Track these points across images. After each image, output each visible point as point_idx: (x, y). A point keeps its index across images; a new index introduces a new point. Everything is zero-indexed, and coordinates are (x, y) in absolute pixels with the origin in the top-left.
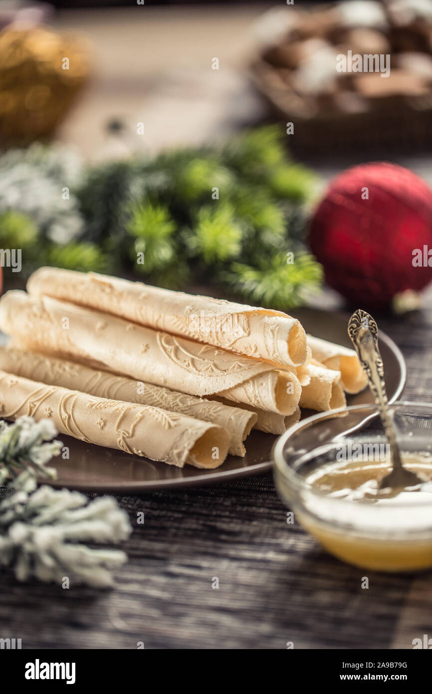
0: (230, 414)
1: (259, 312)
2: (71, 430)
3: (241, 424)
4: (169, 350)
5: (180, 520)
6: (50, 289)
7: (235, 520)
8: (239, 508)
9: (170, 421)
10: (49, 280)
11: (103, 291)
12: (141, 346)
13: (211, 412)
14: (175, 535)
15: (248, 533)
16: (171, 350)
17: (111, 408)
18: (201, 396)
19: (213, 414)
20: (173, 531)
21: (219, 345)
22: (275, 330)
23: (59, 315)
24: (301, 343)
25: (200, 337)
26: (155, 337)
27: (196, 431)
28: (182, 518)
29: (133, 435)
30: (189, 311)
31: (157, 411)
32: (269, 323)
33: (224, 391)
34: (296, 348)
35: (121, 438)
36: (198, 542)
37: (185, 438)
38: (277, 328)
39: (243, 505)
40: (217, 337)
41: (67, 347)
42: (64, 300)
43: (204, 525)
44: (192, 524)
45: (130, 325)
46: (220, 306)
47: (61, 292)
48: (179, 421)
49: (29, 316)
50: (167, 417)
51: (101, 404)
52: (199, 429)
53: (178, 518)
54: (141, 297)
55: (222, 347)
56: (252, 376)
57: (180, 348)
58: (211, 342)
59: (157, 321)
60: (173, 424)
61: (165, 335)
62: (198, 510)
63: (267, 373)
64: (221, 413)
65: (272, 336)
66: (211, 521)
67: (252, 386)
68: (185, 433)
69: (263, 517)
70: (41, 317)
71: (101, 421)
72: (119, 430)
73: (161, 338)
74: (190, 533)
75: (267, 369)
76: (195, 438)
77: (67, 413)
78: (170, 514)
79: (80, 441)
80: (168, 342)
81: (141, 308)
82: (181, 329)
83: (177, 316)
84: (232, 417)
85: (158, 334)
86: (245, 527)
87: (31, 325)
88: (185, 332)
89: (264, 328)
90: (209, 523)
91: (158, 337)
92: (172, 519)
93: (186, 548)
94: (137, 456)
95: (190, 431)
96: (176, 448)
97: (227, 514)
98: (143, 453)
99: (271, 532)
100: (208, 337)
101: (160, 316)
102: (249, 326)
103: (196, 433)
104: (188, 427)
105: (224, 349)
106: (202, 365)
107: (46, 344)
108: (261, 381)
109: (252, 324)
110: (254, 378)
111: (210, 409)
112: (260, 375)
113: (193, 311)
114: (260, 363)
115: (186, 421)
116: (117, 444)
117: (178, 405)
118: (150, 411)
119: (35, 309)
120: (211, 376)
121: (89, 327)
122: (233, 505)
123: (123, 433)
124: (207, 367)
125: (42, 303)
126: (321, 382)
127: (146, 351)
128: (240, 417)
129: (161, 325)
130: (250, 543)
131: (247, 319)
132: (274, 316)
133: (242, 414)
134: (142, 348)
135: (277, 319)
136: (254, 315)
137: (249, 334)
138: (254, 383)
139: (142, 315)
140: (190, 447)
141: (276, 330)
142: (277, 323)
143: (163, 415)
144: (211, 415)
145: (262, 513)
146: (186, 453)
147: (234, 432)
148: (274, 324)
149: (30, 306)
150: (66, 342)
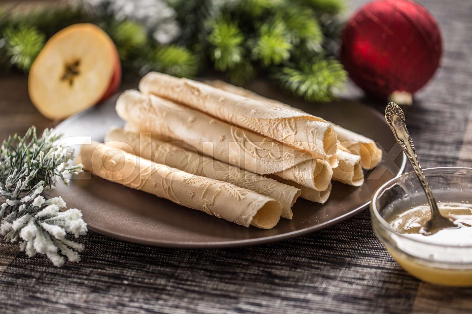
0: (282, 190)
1: (303, 117)
2: (171, 197)
3: (290, 197)
4: (240, 141)
5: (247, 267)
6: (155, 89)
7: (285, 268)
8: (287, 258)
9: (240, 195)
10: (155, 82)
11: (193, 93)
12: (220, 137)
13: (269, 188)
14: (243, 279)
15: (294, 278)
16: (241, 141)
17: (199, 183)
18: (262, 174)
19: (270, 189)
20: (242, 276)
21: (275, 138)
22: (314, 132)
23: (162, 109)
24: (333, 139)
25: (262, 132)
26: (230, 130)
27: (258, 204)
28: (248, 265)
29: (213, 204)
30: (253, 113)
31: (231, 187)
32: (310, 126)
33: (278, 172)
34: (329, 142)
35: (206, 205)
36: (259, 284)
37: (250, 208)
38: (316, 130)
39: (291, 256)
40: (274, 133)
41: (167, 133)
42: (166, 98)
43: (263, 271)
44: (254, 270)
45: (213, 120)
46: (276, 111)
47: (163, 92)
48: (246, 196)
49: (140, 109)
50: (238, 192)
51: (192, 180)
52: (261, 202)
53: (245, 265)
54: (220, 100)
55: (277, 140)
56: (298, 163)
57: (247, 139)
58: (269, 136)
59: (231, 118)
60: (242, 197)
61: (237, 129)
62: (259, 259)
63: (308, 161)
64: (276, 189)
65: (312, 136)
66: (268, 268)
67: (297, 170)
68: (251, 204)
69: (304, 266)
70: (149, 111)
71: (191, 193)
72: (204, 200)
73: (234, 131)
74: (253, 277)
75: (308, 159)
76: (257, 209)
77: (168, 185)
78: (239, 262)
79: (177, 204)
80: (239, 135)
81: (220, 108)
82: (248, 125)
83: (245, 117)
84: (283, 192)
85: (232, 127)
86: (292, 274)
87: (142, 116)
88: (251, 127)
89: (307, 129)
90: (266, 270)
91: (232, 131)
92: (241, 266)
93: (251, 289)
94: (217, 218)
95: (254, 203)
96: (244, 215)
97: (279, 262)
98: (220, 216)
99: (310, 277)
100: (267, 132)
101: (233, 115)
102: (296, 128)
103: (258, 205)
104: (252, 201)
105: (278, 142)
106: (263, 153)
107: (152, 129)
108: (304, 167)
109: (298, 126)
110: (299, 165)
111: (268, 185)
112: (304, 163)
113: (256, 114)
114: (303, 153)
115: (251, 195)
116: (202, 208)
117: (245, 181)
118: (226, 186)
119: (145, 105)
120: (269, 162)
121: (183, 120)
122: (284, 255)
123: (207, 202)
124: (266, 155)
125: (150, 100)
126: (347, 164)
127: (223, 140)
128: (289, 192)
129: (234, 121)
130: (295, 286)
131: (294, 122)
132: (314, 121)
133: (291, 190)
134: (221, 138)
135: (316, 123)
136: (300, 119)
137: (296, 133)
138: (299, 168)
139: (220, 113)
140: (253, 215)
141: (316, 131)
142: (316, 127)
143: (235, 191)
144: (268, 190)
145: (304, 262)
146: (251, 218)
147: (285, 203)
148: (314, 127)
149: (141, 101)
150: (167, 130)
